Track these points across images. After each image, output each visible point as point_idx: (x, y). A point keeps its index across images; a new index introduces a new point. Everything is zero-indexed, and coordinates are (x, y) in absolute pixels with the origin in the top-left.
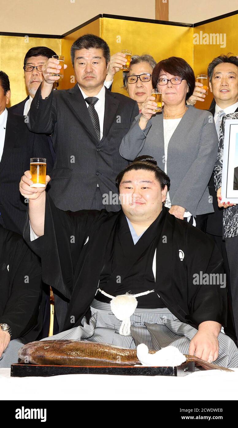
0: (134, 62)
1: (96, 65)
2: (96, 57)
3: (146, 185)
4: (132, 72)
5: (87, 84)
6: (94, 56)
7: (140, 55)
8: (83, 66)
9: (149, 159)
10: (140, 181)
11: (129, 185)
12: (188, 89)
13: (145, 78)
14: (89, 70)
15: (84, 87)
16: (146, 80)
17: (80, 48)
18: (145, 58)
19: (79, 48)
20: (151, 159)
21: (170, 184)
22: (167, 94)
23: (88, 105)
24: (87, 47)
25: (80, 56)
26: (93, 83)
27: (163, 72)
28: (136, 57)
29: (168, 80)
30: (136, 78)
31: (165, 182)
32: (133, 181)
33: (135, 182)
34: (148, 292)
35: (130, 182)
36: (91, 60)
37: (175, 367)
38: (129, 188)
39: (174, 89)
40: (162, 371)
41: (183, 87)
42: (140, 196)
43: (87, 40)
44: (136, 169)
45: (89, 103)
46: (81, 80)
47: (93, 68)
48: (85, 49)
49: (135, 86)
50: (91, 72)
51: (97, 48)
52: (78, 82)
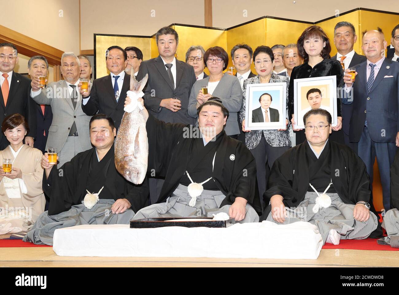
0: (192, 49)
1: (171, 44)
2: (171, 40)
3: (215, 115)
4: (191, 55)
5: (165, 55)
6: (170, 38)
7: (196, 46)
8: (163, 44)
9: (217, 99)
10: (212, 112)
11: (206, 114)
12: (224, 65)
13: (199, 59)
14: (167, 47)
15: (164, 56)
16: (199, 60)
17: (162, 34)
18: (199, 48)
19: (160, 34)
20: (219, 100)
21: (229, 115)
22: (212, 67)
23: (167, 69)
24: (166, 34)
25: (162, 39)
26: (169, 54)
27: (210, 55)
28: (193, 47)
29: (214, 60)
30: (193, 58)
31: (226, 113)
32: (208, 112)
33: (209, 112)
34: (209, 179)
35: (206, 112)
36: (168, 41)
37: (225, 221)
38: (205, 116)
39: (217, 65)
40: (217, 223)
41: (222, 64)
42: (212, 121)
43: (166, 30)
44: (211, 105)
45: (167, 67)
46: (162, 52)
47: (169, 46)
48: (165, 35)
49: (193, 63)
50: (168, 48)
51: (172, 34)
52: (161, 53)
